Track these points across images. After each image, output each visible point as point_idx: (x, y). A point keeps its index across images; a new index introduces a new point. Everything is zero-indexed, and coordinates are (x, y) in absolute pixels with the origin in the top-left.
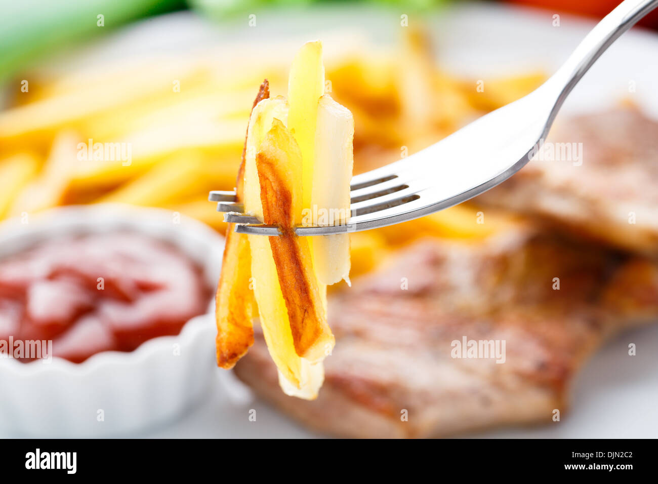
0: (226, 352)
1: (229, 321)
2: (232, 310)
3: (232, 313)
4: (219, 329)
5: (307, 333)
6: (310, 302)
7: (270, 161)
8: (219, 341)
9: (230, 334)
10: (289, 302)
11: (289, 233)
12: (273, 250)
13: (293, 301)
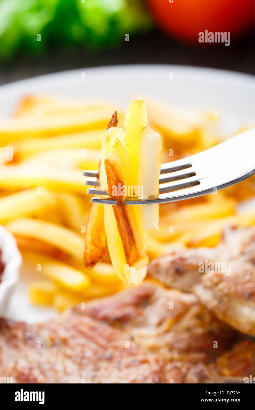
0: (89, 261)
1: (91, 243)
2: (93, 237)
3: (93, 239)
4: (86, 248)
5: (133, 256)
6: (134, 241)
7: (112, 164)
8: (85, 254)
9: (92, 251)
10: (123, 239)
11: (122, 204)
12: (114, 211)
13: (125, 238)
